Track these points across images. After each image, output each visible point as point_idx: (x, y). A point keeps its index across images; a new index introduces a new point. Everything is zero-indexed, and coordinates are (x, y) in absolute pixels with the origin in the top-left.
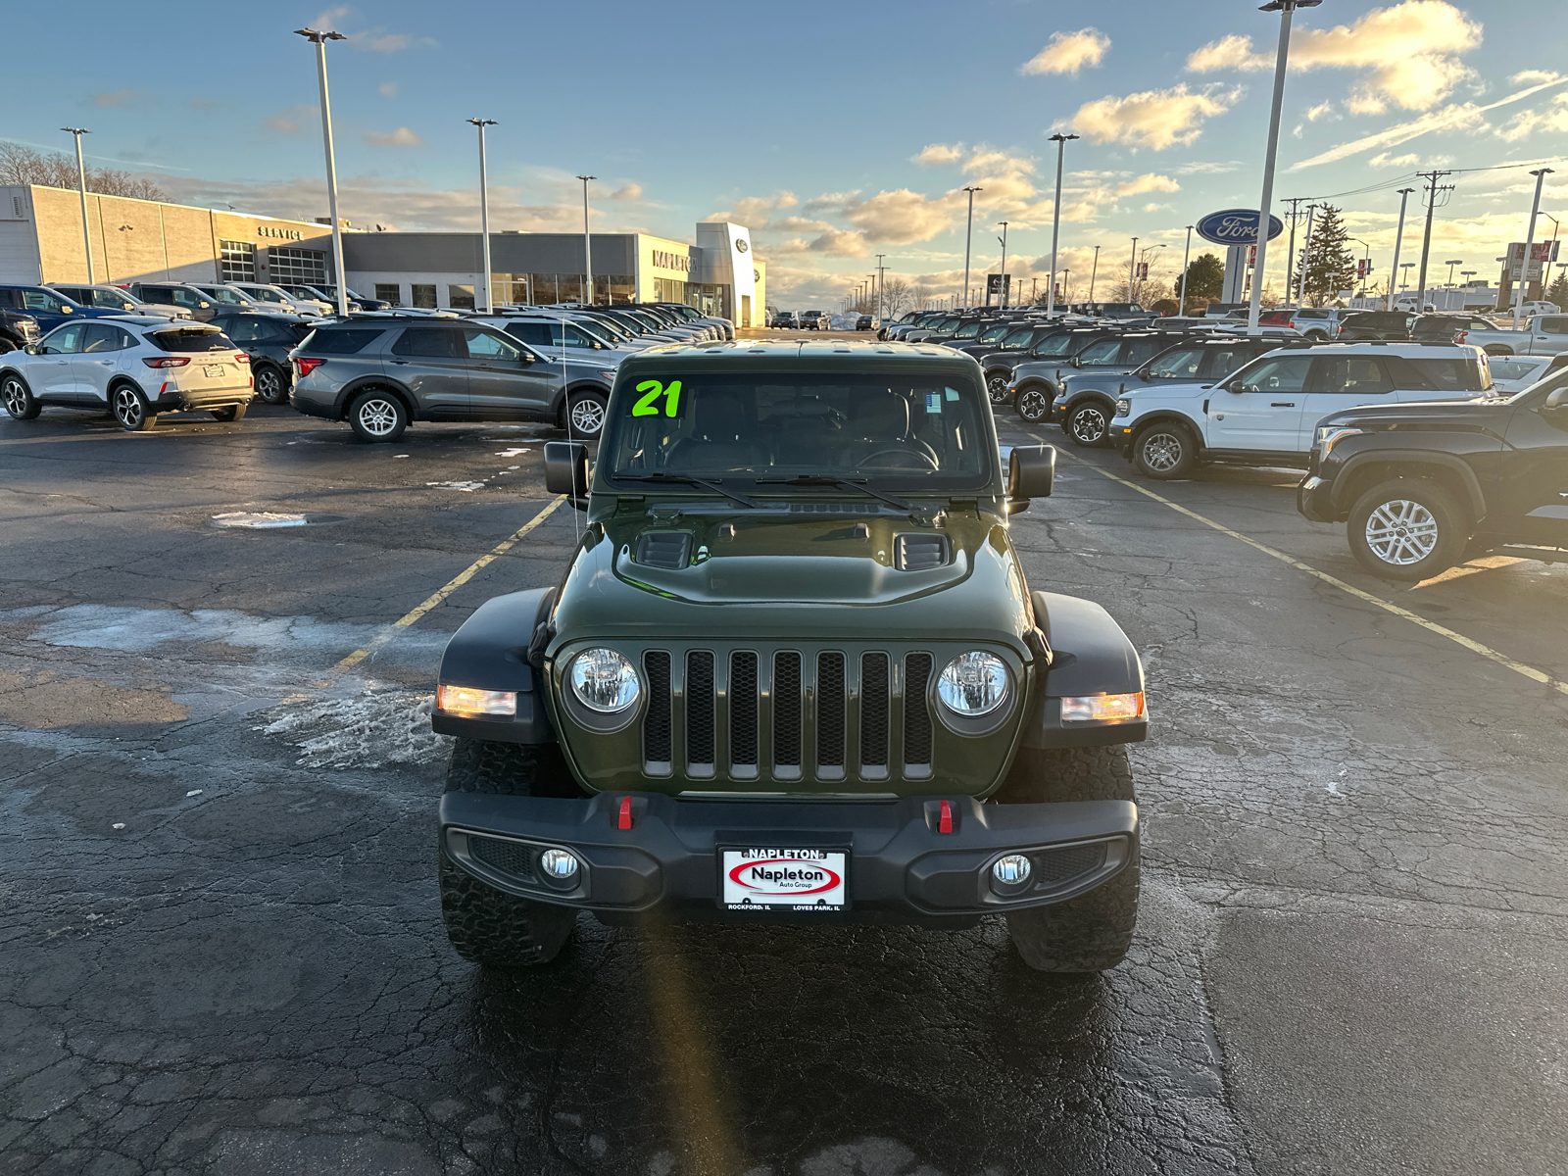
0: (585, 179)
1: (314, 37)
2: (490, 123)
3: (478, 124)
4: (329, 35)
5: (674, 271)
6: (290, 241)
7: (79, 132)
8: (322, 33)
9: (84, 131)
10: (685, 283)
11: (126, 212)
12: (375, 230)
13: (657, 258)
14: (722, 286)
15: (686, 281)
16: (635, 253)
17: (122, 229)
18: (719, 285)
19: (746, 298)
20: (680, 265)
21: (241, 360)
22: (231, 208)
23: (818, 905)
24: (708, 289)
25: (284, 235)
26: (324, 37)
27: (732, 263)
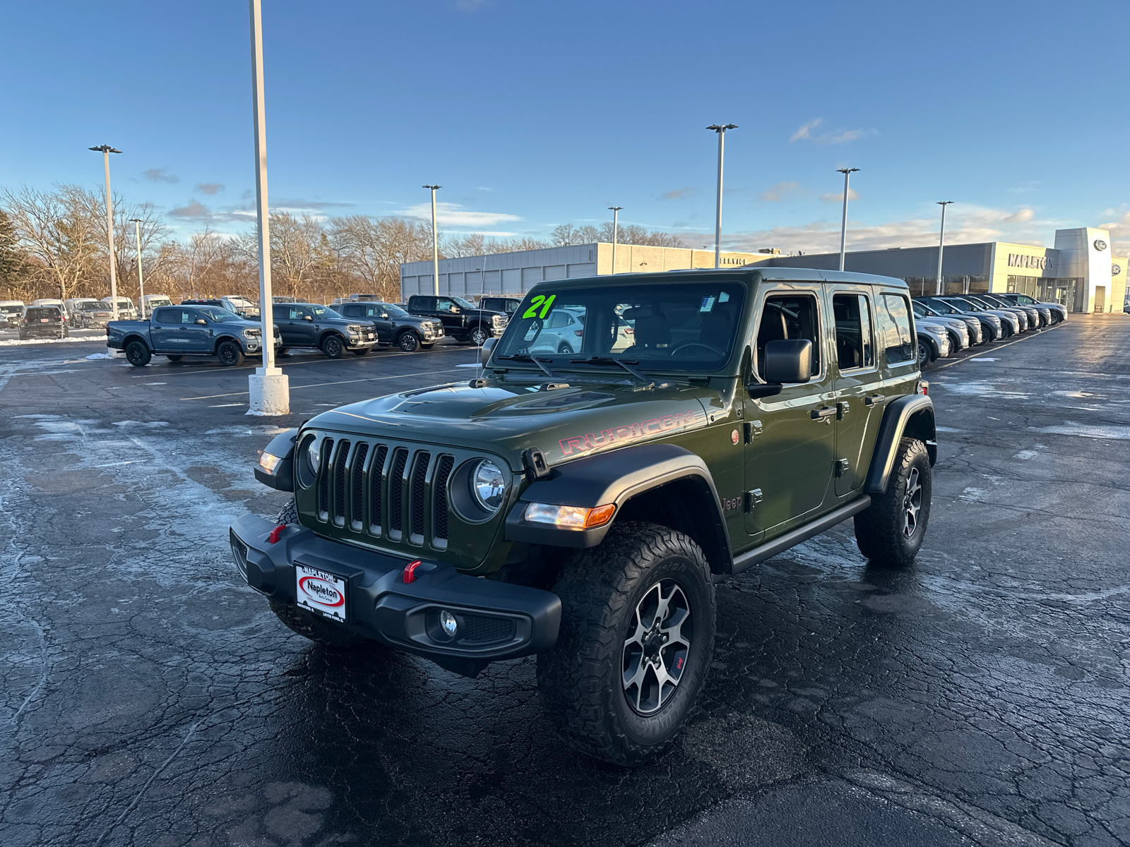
0: (944, 204)
1: (719, 130)
2: (854, 170)
3: (845, 172)
4: (727, 127)
5: (1029, 269)
6: (739, 265)
7: (617, 209)
8: (723, 126)
9: (620, 208)
10: (1039, 279)
11: (645, 255)
12: (797, 254)
13: (1013, 259)
14: (1077, 279)
15: (1040, 276)
16: (992, 257)
17: (641, 265)
18: (1074, 279)
19: (1100, 289)
20: (1036, 264)
21: (629, 332)
22: (705, 247)
23: (334, 615)
24: (1063, 283)
25: (735, 262)
26: (724, 128)
27: (1088, 260)
